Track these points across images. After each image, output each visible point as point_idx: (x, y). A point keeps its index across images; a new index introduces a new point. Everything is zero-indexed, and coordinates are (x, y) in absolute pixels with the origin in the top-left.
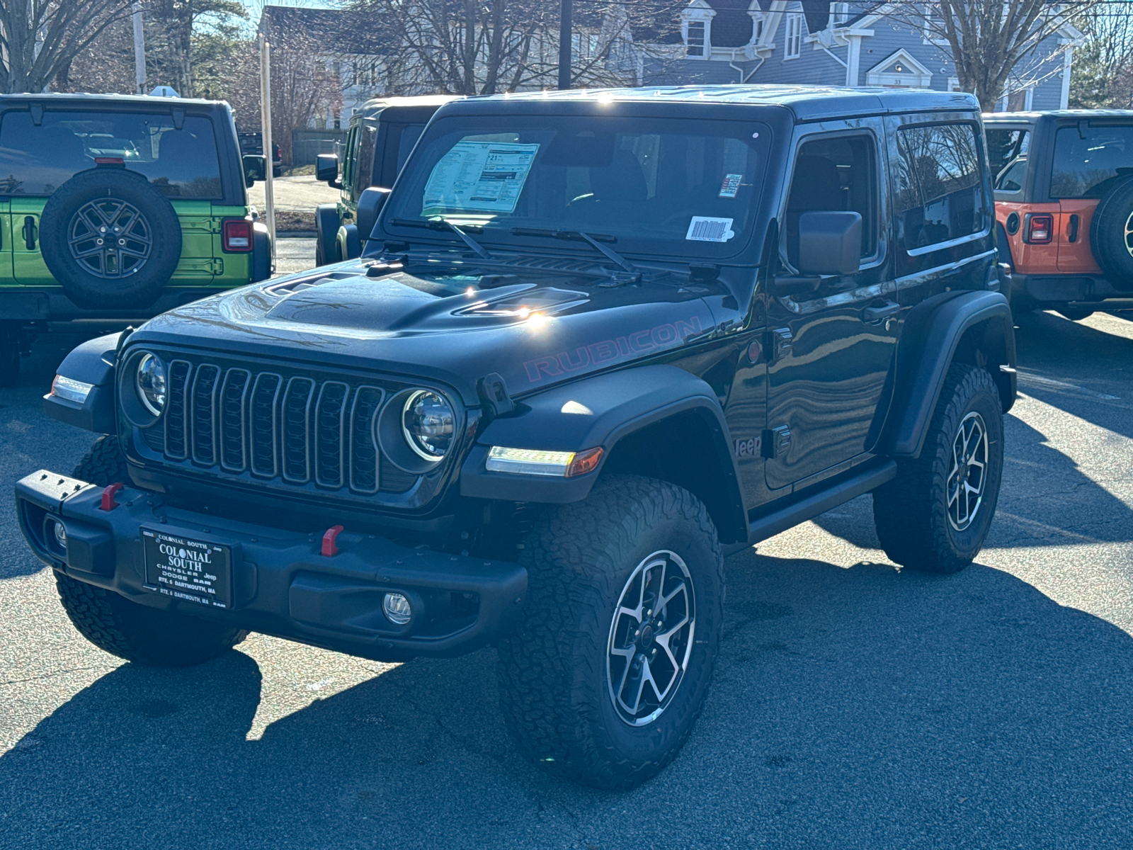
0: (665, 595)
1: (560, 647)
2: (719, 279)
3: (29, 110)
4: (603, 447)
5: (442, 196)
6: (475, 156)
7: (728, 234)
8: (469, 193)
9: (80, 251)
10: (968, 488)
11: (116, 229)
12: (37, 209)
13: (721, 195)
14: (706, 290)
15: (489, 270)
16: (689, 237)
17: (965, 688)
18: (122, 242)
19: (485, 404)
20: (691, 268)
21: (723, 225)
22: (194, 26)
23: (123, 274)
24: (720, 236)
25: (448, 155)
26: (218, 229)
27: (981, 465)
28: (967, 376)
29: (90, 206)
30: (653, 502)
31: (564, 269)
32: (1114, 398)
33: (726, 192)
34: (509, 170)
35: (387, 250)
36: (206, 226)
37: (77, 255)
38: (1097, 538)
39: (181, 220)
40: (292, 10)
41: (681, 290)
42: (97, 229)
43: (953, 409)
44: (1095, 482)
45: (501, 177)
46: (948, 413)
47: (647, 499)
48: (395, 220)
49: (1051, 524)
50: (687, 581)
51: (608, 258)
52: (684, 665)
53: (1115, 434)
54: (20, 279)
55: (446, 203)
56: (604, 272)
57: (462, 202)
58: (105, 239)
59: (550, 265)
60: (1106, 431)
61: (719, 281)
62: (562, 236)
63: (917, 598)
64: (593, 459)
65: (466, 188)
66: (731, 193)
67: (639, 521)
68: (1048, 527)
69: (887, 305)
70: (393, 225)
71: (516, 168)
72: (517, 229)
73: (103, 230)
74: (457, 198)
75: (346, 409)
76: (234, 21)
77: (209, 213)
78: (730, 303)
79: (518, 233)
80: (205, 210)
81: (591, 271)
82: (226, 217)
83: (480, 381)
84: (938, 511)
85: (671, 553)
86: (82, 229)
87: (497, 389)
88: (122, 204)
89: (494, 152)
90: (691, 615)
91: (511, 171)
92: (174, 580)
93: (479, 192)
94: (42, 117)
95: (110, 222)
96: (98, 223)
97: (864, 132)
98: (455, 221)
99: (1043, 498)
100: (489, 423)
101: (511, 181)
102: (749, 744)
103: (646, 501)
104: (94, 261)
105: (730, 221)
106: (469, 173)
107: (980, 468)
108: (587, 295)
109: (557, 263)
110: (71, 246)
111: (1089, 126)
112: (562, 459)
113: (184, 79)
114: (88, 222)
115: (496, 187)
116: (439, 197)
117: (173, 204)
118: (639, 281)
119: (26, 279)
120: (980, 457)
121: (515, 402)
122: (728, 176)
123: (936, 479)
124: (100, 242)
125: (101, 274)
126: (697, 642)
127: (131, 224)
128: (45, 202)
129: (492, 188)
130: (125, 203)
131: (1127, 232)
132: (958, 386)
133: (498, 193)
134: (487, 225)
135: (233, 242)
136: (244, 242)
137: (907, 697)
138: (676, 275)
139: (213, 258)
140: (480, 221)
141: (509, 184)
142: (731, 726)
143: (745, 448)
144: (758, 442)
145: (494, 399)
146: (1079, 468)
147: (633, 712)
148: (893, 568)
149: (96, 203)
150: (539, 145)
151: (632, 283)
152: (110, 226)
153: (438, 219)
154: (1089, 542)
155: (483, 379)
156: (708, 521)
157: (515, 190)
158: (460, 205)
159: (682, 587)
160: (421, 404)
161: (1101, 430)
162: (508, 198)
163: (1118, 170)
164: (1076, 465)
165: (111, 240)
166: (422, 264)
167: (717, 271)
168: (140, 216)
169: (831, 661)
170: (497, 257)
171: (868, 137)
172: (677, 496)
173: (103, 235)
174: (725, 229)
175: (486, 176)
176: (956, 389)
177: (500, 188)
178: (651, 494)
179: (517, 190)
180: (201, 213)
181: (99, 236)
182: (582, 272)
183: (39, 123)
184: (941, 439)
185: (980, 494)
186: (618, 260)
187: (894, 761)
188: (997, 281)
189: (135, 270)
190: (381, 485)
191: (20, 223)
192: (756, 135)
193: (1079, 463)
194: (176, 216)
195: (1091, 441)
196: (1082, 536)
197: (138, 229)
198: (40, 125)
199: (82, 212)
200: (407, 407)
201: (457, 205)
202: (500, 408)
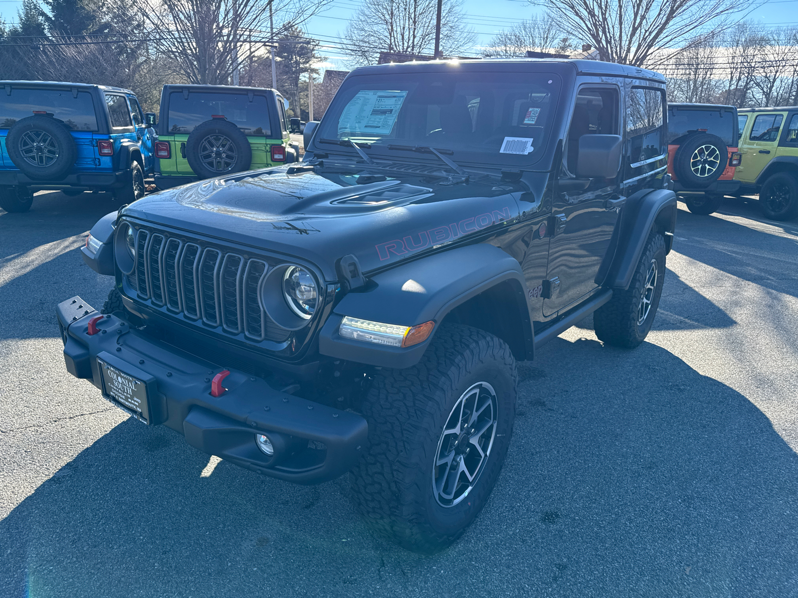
0: (477, 411)
1: (395, 473)
2: (521, 180)
3: (182, 92)
4: (435, 321)
5: (349, 125)
6: (369, 99)
7: (530, 149)
8: (364, 123)
9: (205, 159)
10: (645, 301)
11: (221, 149)
12: (185, 139)
13: (525, 122)
14: (511, 188)
15: (372, 171)
16: (502, 151)
17: (661, 445)
18: (224, 155)
19: (341, 280)
20: (503, 173)
21: (526, 143)
22: (300, 78)
23: (225, 170)
24: (523, 150)
25: (353, 99)
26: (269, 150)
27: (652, 288)
28: (654, 239)
29: (209, 138)
30: (472, 352)
31: (418, 172)
32: (684, 239)
33: (528, 120)
34: (388, 108)
35: (316, 158)
36: (263, 148)
37: (203, 161)
38: (705, 325)
39: (251, 145)
40: (335, 71)
41: (494, 188)
42: (212, 149)
43: (647, 260)
44: (691, 288)
45: (384, 112)
46: (644, 261)
47: (468, 351)
48: (321, 139)
49: (678, 315)
50: (493, 398)
51: (447, 165)
52: (488, 453)
53: (692, 259)
54: (181, 172)
55: (350, 129)
56: (444, 174)
57: (360, 128)
58: (216, 154)
59: (409, 169)
60: (687, 257)
61: (521, 181)
62: (419, 150)
63: (617, 366)
64: (426, 330)
65: (363, 120)
66: (532, 121)
67: (461, 370)
68: (677, 316)
69: (619, 198)
70: (320, 142)
71: (392, 107)
72: (391, 145)
73: (215, 149)
74: (357, 126)
75: (241, 275)
76: (315, 75)
77: (265, 143)
78: (528, 197)
79: (392, 148)
80: (262, 141)
81: (435, 174)
82: (273, 145)
83: (339, 261)
84: (633, 318)
85: (483, 383)
86: (205, 149)
87: (352, 268)
88: (223, 137)
89: (380, 97)
90: (495, 419)
91: (390, 108)
92: (119, 396)
93: (370, 122)
94: (188, 95)
95: (218, 146)
96: (212, 146)
97: (614, 87)
98: (355, 140)
99: (669, 297)
100: (345, 294)
101: (389, 115)
102: (528, 497)
103: (467, 353)
104: (211, 164)
105: (531, 140)
106: (365, 110)
107: (652, 289)
108: (431, 190)
109: (414, 167)
110: (200, 157)
111: (678, 110)
112: (399, 332)
113: (296, 98)
114: (208, 146)
115: (380, 119)
116: (347, 125)
117: (248, 138)
118: (467, 181)
119: (183, 172)
120: (652, 284)
121: (366, 277)
122: (530, 110)
123: (634, 300)
124: (214, 155)
125: (214, 170)
126: (498, 435)
127: (227, 147)
128: (188, 136)
129: (378, 120)
130: (225, 137)
131: (692, 161)
132: (649, 246)
133: (381, 123)
134: (374, 143)
135: (276, 156)
136: (281, 157)
137: (627, 453)
138: (492, 177)
139: (267, 164)
140: (370, 141)
141: (388, 116)
142: (516, 477)
143: (532, 294)
144: (540, 289)
145: (348, 275)
146: (680, 279)
147: (452, 497)
148: (599, 343)
149: (211, 136)
150: (407, 92)
151: (462, 182)
152: (218, 147)
153: (347, 139)
154: (702, 328)
155: (341, 259)
156: (510, 356)
157: (392, 120)
158: (359, 130)
159: (490, 402)
160: (297, 274)
161: (684, 257)
162: (387, 126)
163: (688, 131)
164: (679, 277)
165: (218, 154)
166: (331, 166)
167: (520, 175)
168: (231, 143)
169: (574, 417)
170: (377, 163)
171: (615, 90)
172: (490, 344)
173: (215, 152)
174: (527, 146)
175: (375, 112)
176: (648, 248)
177: (382, 120)
178: (471, 346)
179: (393, 120)
180: (261, 142)
181: (213, 152)
182: (429, 174)
183: (187, 98)
184: (639, 277)
185: (650, 304)
186: (454, 166)
187: (630, 519)
188: (667, 184)
189: (230, 169)
190: (266, 335)
191: (179, 145)
192: (550, 82)
193: (679, 275)
194: (249, 144)
195: (681, 263)
196: (696, 323)
197: (230, 149)
198: (187, 99)
199: (205, 140)
200: (287, 276)
201: (357, 130)
202: (354, 284)
